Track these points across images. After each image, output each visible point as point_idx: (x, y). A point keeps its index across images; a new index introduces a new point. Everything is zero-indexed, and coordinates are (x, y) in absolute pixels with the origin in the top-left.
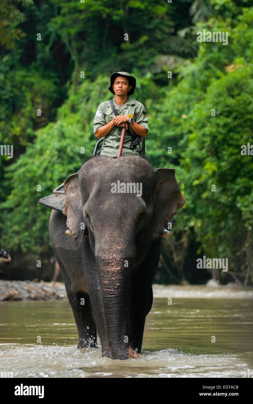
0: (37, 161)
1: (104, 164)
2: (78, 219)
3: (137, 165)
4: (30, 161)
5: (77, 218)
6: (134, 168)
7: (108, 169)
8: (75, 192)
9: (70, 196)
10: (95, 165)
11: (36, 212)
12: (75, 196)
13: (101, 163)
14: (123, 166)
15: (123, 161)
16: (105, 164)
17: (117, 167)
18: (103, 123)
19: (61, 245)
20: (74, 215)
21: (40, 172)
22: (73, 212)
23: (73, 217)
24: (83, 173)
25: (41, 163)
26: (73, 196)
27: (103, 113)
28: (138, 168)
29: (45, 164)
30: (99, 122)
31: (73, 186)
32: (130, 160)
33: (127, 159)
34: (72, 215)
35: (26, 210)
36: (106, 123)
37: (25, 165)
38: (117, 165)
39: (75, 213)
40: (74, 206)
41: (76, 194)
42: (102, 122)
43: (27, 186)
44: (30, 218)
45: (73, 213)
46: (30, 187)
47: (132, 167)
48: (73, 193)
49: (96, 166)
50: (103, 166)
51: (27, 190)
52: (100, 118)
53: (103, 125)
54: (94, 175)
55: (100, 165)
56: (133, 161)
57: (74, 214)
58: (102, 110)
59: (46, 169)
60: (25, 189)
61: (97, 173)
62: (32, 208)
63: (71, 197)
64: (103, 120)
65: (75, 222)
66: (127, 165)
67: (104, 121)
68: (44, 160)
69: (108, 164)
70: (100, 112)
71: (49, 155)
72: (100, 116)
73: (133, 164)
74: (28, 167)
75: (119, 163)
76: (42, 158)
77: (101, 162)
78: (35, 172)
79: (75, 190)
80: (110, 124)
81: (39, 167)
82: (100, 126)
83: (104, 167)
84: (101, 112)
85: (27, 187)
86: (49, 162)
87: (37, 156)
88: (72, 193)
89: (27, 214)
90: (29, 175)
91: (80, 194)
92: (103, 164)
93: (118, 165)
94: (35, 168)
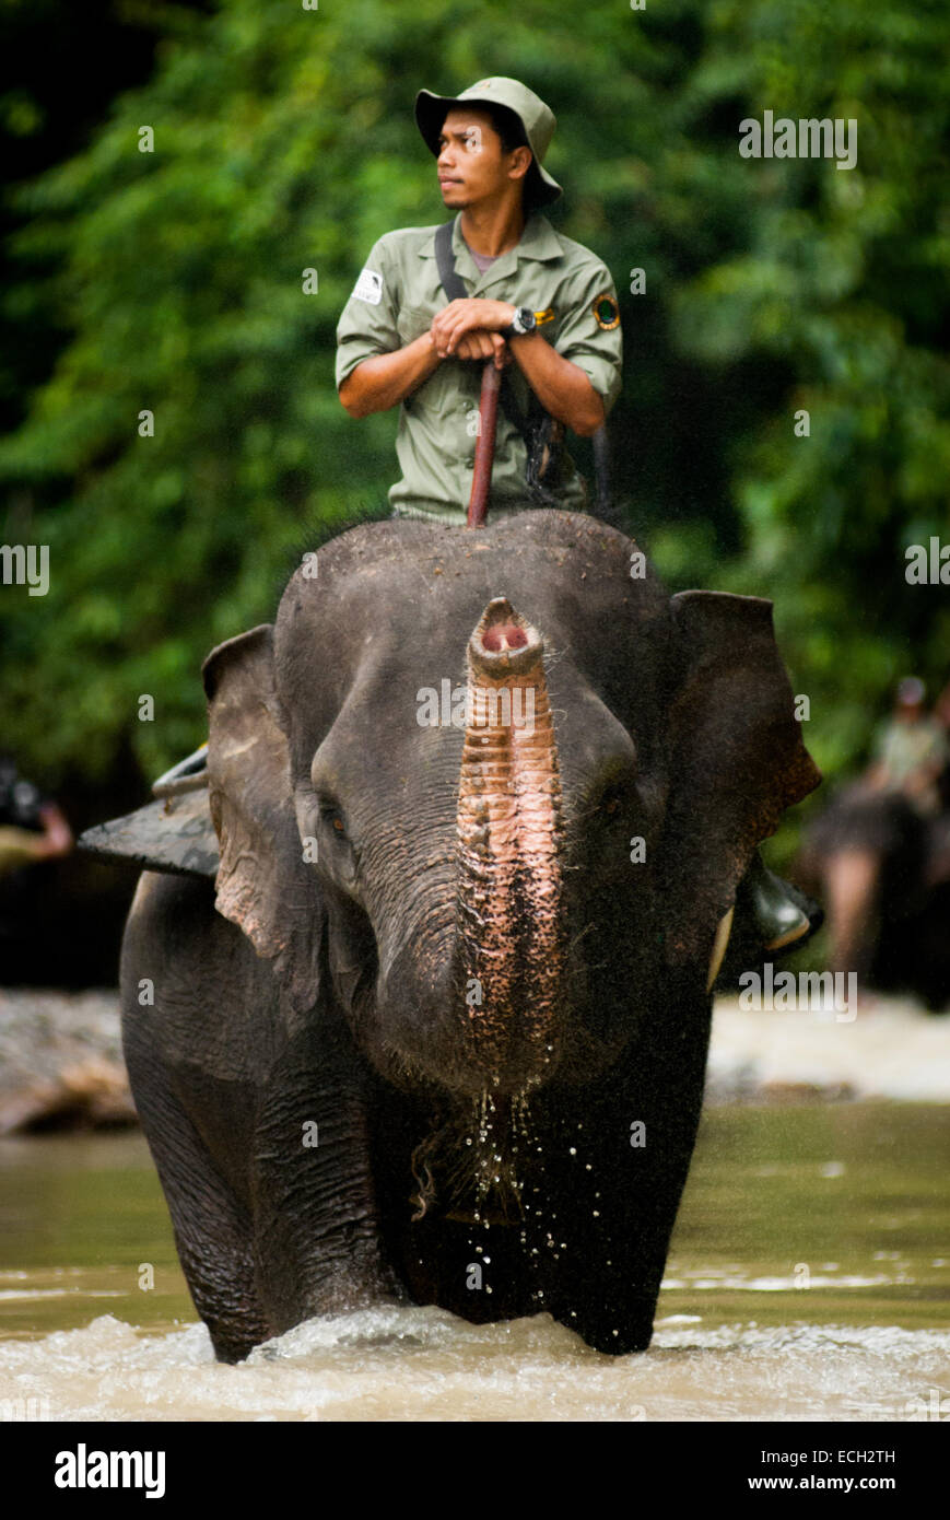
0: (236, 141)
1: (413, 546)
2: (275, 871)
3: (583, 550)
4: (190, 137)
5: (272, 868)
6: (567, 562)
7: (433, 566)
8: (252, 734)
9: (227, 755)
10: (361, 553)
11: (236, 498)
12: (251, 756)
13: (395, 544)
14: (513, 551)
15: (512, 530)
16: (417, 546)
17: (480, 556)
18: (382, 337)
19: (191, 1055)
20: (254, 855)
21: (258, 215)
22: (249, 836)
23: (252, 865)
24: (298, 603)
25: (271, 151)
26: (242, 754)
27: (388, 287)
28: (588, 565)
29: (293, 162)
30: (364, 332)
31: (237, 704)
32: (548, 528)
33: (532, 523)
34: (244, 853)
35: (167, 488)
36: (399, 345)
37: (153, 165)
38: (479, 547)
39: (258, 844)
40: (250, 807)
41: (254, 740)
42: (381, 329)
43: (168, 313)
44: (195, 543)
45: (248, 845)
46: (195, 320)
47: (557, 559)
48: (241, 737)
49: (371, 559)
50: (404, 555)
51: (172, 346)
52: (373, 311)
53: (384, 350)
54: (356, 603)
55: (387, 552)
56: (562, 535)
57: (252, 848)
58: (386, 269)
59: (301, 196)
60: (158, 340)
61: (374, 591)
62: (209, 473)
63: (229, 759)
64: (383, 321)
65: (267, 891)
66: (533, 548)
67: (392, 327)
68: (290, 129)
69: (435, 544)
70: (376, 280)
71: (325, 90)
72: (371, 301)
73: (560, 545)
74: (177, 180)
75: (488, 541)
76: (273, 118)
77: (395, 537)
78: (223, 215)
79: (248, 721)
80: (416, 350)
81: (251, 180)
82: (366, 349)
83: (411, 560)
84: (380, 279)
85: (175, 319)
86: (327, 144)
87: (239, 104)
88: (232, 741)
89: (175, 517)
90: (181, 240)
91: (278, 735)
92: (406, 548)
93: (485, 547)
94: (222, 188)
